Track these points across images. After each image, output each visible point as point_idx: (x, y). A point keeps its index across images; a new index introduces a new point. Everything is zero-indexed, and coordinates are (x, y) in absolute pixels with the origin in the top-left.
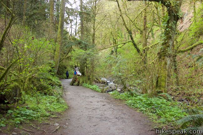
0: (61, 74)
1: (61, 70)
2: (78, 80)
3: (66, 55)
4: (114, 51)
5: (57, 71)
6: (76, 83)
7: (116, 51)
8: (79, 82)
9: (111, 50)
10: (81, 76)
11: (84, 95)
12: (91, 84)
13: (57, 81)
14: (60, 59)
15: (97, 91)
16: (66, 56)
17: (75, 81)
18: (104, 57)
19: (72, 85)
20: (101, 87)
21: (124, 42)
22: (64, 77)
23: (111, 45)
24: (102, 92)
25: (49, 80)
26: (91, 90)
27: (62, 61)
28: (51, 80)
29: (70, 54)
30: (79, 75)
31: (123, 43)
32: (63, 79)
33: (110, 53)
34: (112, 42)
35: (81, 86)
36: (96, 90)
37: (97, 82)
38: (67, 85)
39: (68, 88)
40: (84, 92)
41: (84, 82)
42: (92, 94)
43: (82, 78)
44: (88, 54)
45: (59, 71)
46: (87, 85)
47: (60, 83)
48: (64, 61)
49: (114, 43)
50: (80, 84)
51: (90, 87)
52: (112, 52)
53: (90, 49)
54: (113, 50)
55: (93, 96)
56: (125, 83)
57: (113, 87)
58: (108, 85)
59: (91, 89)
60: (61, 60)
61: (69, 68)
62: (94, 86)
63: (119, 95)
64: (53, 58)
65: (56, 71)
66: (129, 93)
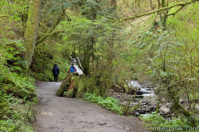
0: (39, 71)
1: (40, 62)
2: (74, 84)
3: (51, 28)
4: (160, 24)
5: (30, 63)
6: (70, 91)
7: (164, 24)
8: (75, 90)
9: (152, 22)
10: (80, 76)
11: (83, 118)
12: (101, 95)
13: (26, 85)
14: (39, 38)
15: (115, 112)
16: (51, 31)
17: (68, 86)
18: (138, 37)
19: (61, 95)
20: (124, 103)
21: (182, 3)
22: (47, 78)
23: (153, 9)
24: (125, 114)
25: (8, 82)
26: (100, 108)
27: (44, 42)
28: (13, 84)
29: (59, 27)
30: (77, 74)
31: (180, 5)
32: (43, 80)
33: (149, 28)
34: (157, 4)
35: (81, 97)
36: (111, 108)
37: (119, 89)
38: (49, 96)
39: (50, 103)
40: (84, 113)
41: (88, 90)
42: (102, 117)
43: (83, 81)
44: (97, 29)
45: (36, 64)
46: (94, 97)
47: (32, 91)
48: (46, 43)
49: (159, 4)
50: (78, 94)
51: (100, 102)
52: (156, 24)
53: (103, 17)
54: (158, 20)
55: (102, 122)
56: (176, 97)
57: (154, 102)
58: (142, 97)
59: (101, 105)
60: (40, 40)
61: (58, 59)
62: (108, 101)
63: (163, 122)
64: (20, 34)
65: (27, 63)
66: (185, 120)
